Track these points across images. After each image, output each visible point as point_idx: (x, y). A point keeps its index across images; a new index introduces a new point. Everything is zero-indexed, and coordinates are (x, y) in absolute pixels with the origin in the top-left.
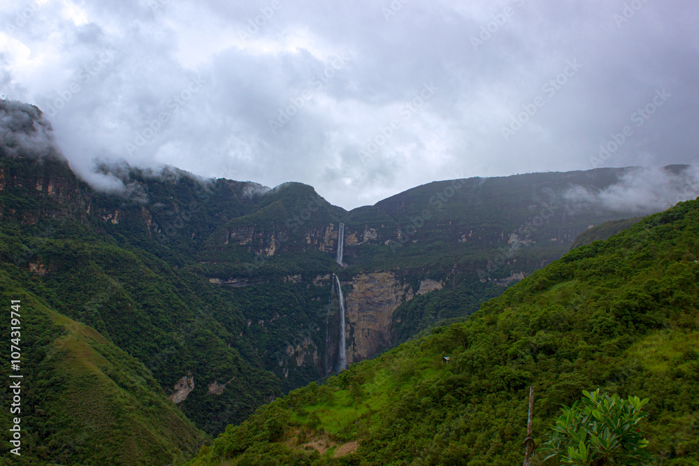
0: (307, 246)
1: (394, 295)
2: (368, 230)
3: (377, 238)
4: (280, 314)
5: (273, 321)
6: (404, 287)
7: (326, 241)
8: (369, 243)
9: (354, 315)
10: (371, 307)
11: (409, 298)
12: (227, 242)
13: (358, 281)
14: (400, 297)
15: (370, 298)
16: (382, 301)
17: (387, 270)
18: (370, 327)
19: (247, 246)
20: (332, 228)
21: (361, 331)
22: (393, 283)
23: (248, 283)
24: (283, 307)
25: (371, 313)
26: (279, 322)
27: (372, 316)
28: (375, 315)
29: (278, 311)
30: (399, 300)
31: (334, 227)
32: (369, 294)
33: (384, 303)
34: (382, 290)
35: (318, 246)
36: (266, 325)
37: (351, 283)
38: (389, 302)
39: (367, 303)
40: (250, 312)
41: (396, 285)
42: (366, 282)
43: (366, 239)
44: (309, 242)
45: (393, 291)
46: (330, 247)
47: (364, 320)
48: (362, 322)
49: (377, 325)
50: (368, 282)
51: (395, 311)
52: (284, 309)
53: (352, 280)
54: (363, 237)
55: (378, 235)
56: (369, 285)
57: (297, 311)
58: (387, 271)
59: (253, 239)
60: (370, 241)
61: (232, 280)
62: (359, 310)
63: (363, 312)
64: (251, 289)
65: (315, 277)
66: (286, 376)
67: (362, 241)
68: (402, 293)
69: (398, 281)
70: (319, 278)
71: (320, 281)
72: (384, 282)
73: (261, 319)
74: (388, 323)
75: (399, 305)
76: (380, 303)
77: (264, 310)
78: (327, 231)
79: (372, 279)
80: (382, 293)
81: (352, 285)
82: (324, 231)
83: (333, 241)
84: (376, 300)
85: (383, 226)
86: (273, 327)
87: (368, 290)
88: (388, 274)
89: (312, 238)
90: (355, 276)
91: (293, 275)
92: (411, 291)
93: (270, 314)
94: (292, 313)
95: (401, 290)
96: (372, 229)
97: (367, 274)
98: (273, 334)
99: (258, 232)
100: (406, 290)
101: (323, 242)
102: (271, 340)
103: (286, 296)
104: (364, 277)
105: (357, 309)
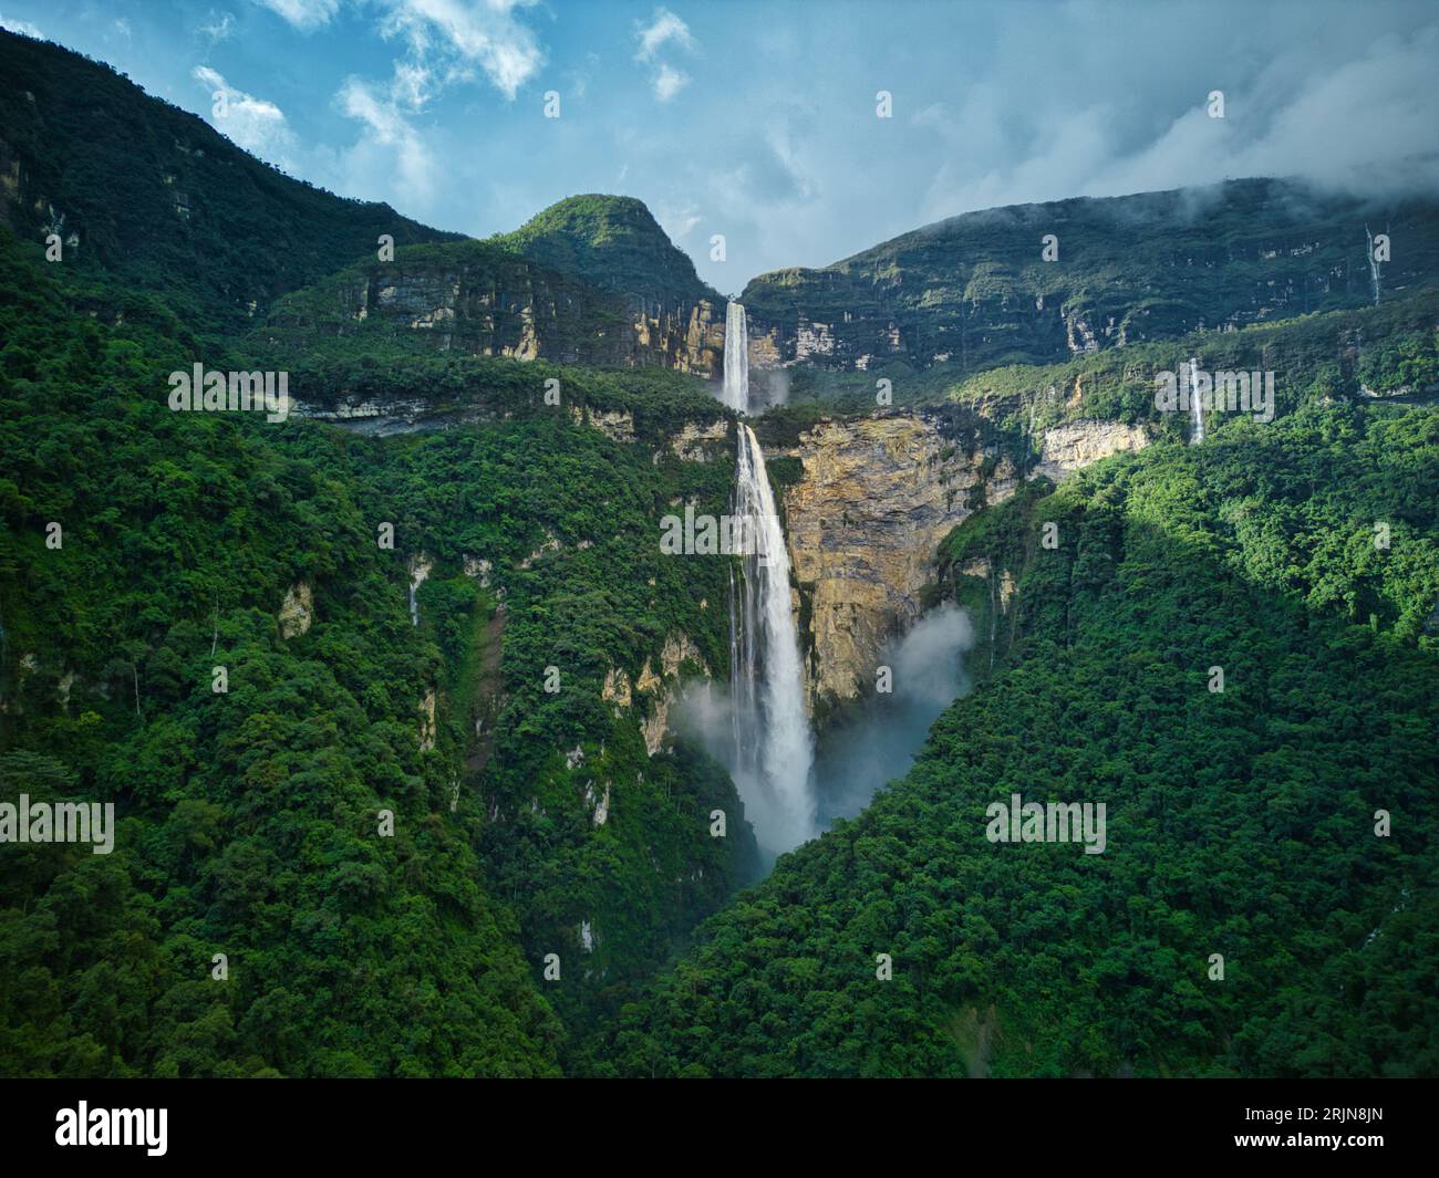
0: (637, 349)
1: (937, 491)
2: (808, 326)
3: (834, 350)
4: (563, 536)
5: (534, 566)
6: (979, 458)
7: (691, 349)
8: (811, 365)
9: (809, 560)
10: (859, 534)
11: (1000, 495)
12: (363, 314)
13: (817, 446)
14: (961, 497)
15: (854, 505)
16: (895, 513)
17: (909, 411)
18: (859, 598)
19: (438, 332)
20: (706, 315)
21: (831, 611)
22: (934, 449)
23: (420, 419)
24: (576, 509)
25: (858, 552)
26: (558, 566)
27: (860, 563)
28: (870, 559)
29: (552, 521)
30: (958, 504)
31: (714, 313)
32: (853, 491)
33: (902, 518)
34: (896, 476)
35: (671, 358)
36: (502, 579)
37: (795, 453)
38: (920, 514)
39: (846, 520)
40: (425, 522)
41: (948, 454)
42: (842, 450)
43: (802, 352)
44: (644, 339)
45: (936, 477)
46: (703, 369)
47: (839, 574)
48: (832, 582)
49: (880, 590)
50: (848, 450)
51: (947, 541)
52: (579, 516)
53: (798, 444)
54: (794, 346)
55: (836, 343)
56: (851, 462)
57: (631, 527)
58: (910, 414)
59: (459, 313)
60: (815, 357)
61: (356, 405)
62: (823, 542)
63: (834, 549)
64: (433, 439)
65: (680, 429)
66: (601, 817)
67: (792, 356)
68: (970, 481)
69: (953, 443)
70: (690, 433)
71: (695, 443)
72: (900, 445)
73: (477, 555)
74: (920, 581)
75: (958, 520)
76: (889, 520)
77: (493, 516)
78: (693, 323)
79: (862, 441)
80: (897, 487)
81: (798, 460)
82: (686, 319)
83: (710, 353)
84: (876, 510)
85: (847, 317)
86: (533, 589)
87: (850, 475)
88: (917, 425)
89: (652, 329)
90: (808, 429)
91: (606, 411)
92: (1005, 467)
93: (519, 536)
94: (610, 533)
95: (966, 470)
96: (817, 326)
97: (844, 424)
98: (535, 617)
99: (477, 291)
100: (987, 471)
101: (684, 351)
102: (526, 649)
103: (585, 470)
104: (835, 434)
105: (816, 539)
